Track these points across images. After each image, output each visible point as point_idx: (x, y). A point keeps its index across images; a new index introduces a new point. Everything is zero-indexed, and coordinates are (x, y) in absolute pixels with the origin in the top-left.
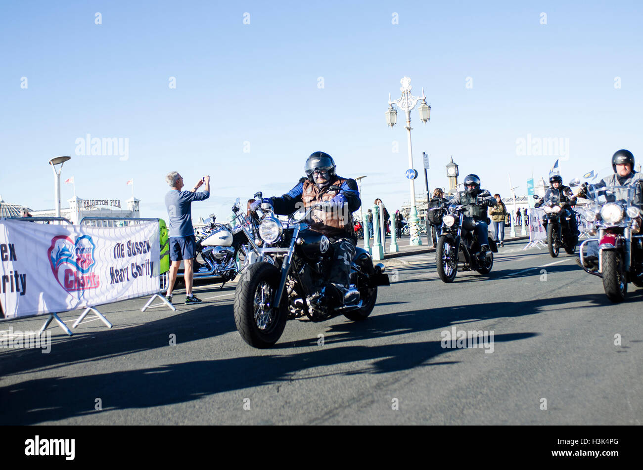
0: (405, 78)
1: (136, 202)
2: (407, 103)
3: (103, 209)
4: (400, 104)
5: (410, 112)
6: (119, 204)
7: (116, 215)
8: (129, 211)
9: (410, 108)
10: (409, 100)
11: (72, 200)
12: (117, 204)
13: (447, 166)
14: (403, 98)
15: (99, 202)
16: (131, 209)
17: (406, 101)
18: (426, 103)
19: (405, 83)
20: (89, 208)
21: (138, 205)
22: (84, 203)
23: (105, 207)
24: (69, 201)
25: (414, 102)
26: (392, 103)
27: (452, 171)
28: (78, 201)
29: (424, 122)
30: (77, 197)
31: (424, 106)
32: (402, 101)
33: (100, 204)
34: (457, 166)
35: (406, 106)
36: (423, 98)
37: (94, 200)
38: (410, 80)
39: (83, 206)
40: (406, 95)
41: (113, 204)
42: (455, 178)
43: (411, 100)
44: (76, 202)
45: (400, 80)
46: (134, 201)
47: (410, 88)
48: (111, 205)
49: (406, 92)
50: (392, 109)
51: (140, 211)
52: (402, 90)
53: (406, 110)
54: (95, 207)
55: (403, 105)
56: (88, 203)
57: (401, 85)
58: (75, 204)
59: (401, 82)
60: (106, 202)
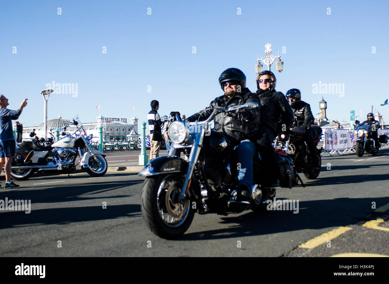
0: (268, 44)
1: (136, 120)
2: (268, 60)
3: (116, 124)
4: (265, 60)
5: (270, 66)
6: (126, 121)
7: (124, 127)
8: (132, 125)
9: (270, 63)
10: (270, 58)
11: (99, 118)
12: (125, 121)
13: (320, 103)
14: (266, 57)
15: (114, 120)
16: (133, 124)
17: (268, 59)
18: (280, 60)
19: (268, 48)
20: (109, 123)
21: (137, 122)
22: (106, 120)
23: (118, 122)
24: (97, 118)
25: (273, 60)
26: (259, 60)
27: (323, 106)
28: (102, 119)
29: (279, 72)
30: (102, 116)
31: (279, 62)
32: (265, 59)
33: (115, 121)
34: (326, 103)
35: (268, 62)
36: (279, 57)
37: (111, 118)
38: (271, 45)
39: (105, 121)
40: (268, 55)
41: (122, 121)
42: (324, 110)
43: (271, 58)
44: (100, 119)
45: (265, 45)
46: (134, 119)
47: (271, 50)
48: (121, 121)
49: (268, 53)
50: (259, 64)
51: (138, 125)
52: (266, 51)
53: (268, 64)
54: (112, 122)
55: (266, 61)
56: (108, 120)
57: (265, 49)
58: (100, 120)
59: (265, 46)
60: (119, 120)
